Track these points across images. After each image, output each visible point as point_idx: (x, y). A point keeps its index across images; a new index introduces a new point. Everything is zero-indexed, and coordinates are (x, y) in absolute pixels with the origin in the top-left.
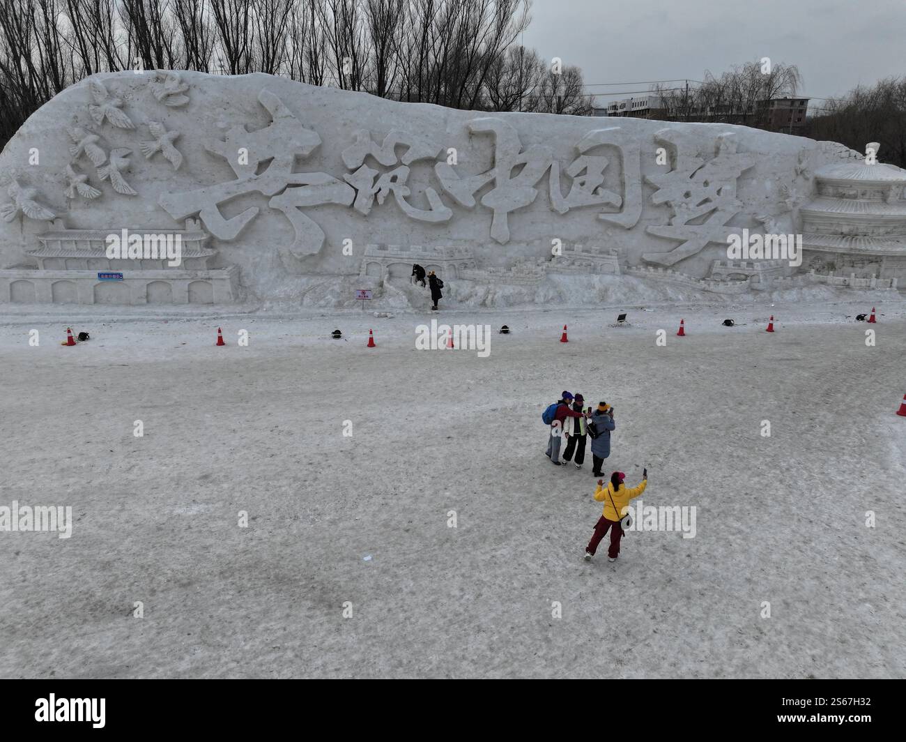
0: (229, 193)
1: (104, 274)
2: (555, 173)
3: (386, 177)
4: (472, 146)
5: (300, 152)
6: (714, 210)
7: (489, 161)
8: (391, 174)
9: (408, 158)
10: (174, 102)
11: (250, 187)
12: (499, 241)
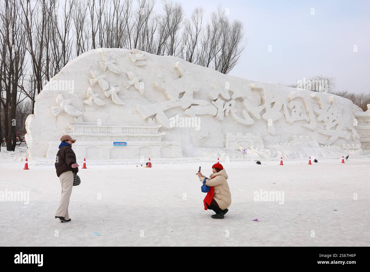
0: (168, 106)
1: (117, 143)
2: (285, 106)
3: (228, 104)
4: (253, 94)
5: (195, 90)
6: (337, 125)
7: (260, 101)
8: (229, 103)
9: (234, 97)
10: (140, 63)
11: (177, 104)
12: (272, 134)
